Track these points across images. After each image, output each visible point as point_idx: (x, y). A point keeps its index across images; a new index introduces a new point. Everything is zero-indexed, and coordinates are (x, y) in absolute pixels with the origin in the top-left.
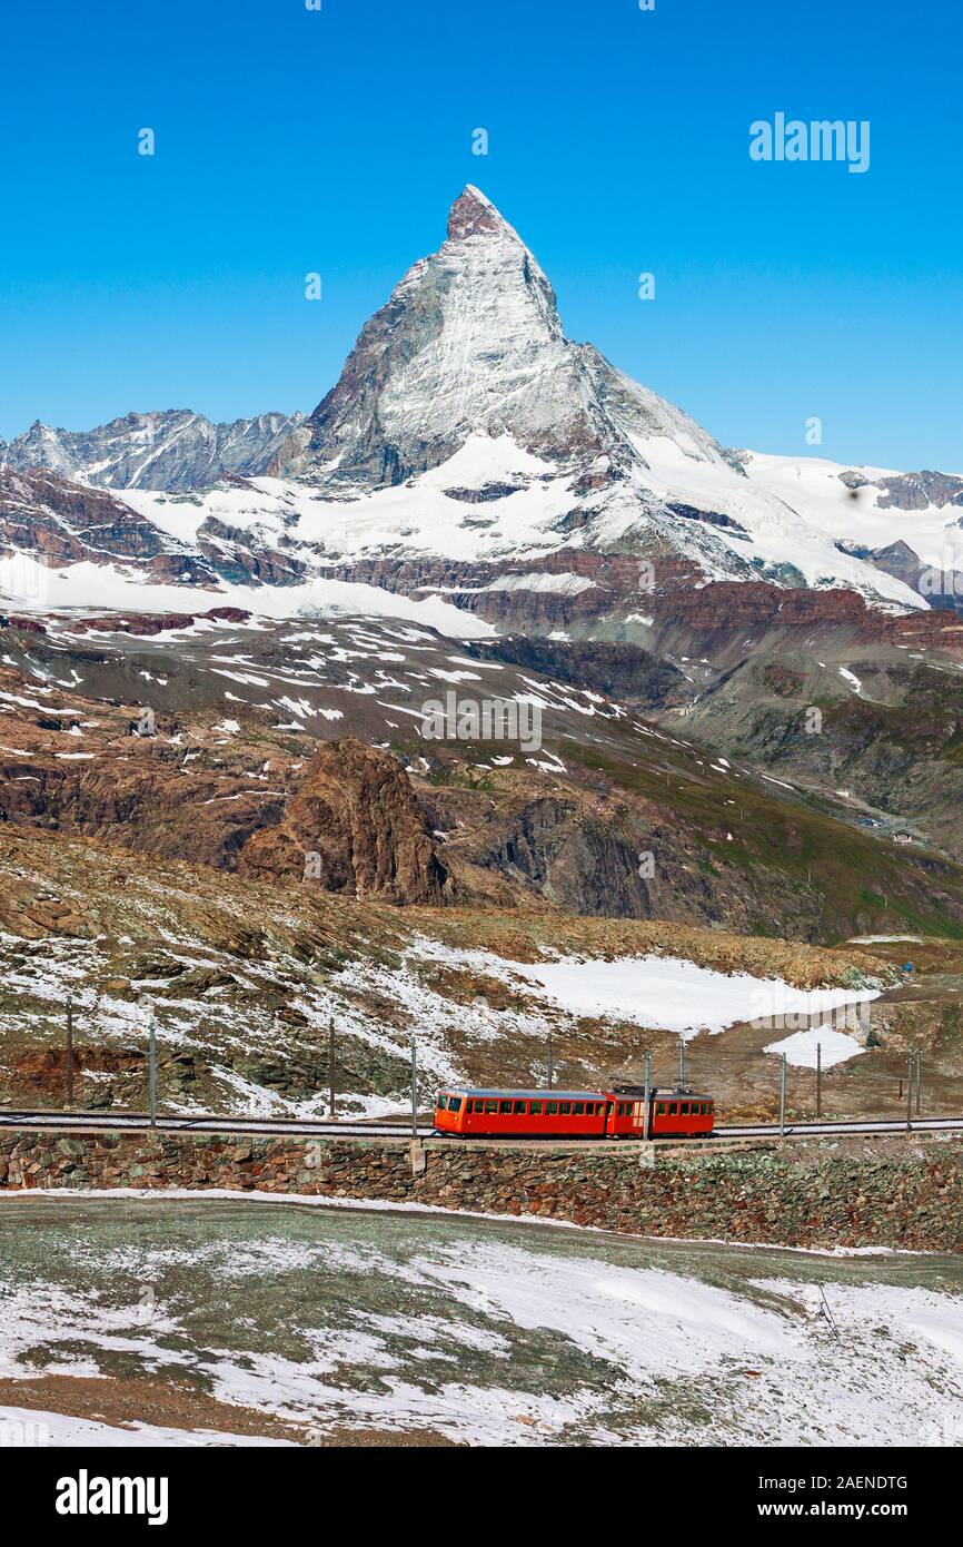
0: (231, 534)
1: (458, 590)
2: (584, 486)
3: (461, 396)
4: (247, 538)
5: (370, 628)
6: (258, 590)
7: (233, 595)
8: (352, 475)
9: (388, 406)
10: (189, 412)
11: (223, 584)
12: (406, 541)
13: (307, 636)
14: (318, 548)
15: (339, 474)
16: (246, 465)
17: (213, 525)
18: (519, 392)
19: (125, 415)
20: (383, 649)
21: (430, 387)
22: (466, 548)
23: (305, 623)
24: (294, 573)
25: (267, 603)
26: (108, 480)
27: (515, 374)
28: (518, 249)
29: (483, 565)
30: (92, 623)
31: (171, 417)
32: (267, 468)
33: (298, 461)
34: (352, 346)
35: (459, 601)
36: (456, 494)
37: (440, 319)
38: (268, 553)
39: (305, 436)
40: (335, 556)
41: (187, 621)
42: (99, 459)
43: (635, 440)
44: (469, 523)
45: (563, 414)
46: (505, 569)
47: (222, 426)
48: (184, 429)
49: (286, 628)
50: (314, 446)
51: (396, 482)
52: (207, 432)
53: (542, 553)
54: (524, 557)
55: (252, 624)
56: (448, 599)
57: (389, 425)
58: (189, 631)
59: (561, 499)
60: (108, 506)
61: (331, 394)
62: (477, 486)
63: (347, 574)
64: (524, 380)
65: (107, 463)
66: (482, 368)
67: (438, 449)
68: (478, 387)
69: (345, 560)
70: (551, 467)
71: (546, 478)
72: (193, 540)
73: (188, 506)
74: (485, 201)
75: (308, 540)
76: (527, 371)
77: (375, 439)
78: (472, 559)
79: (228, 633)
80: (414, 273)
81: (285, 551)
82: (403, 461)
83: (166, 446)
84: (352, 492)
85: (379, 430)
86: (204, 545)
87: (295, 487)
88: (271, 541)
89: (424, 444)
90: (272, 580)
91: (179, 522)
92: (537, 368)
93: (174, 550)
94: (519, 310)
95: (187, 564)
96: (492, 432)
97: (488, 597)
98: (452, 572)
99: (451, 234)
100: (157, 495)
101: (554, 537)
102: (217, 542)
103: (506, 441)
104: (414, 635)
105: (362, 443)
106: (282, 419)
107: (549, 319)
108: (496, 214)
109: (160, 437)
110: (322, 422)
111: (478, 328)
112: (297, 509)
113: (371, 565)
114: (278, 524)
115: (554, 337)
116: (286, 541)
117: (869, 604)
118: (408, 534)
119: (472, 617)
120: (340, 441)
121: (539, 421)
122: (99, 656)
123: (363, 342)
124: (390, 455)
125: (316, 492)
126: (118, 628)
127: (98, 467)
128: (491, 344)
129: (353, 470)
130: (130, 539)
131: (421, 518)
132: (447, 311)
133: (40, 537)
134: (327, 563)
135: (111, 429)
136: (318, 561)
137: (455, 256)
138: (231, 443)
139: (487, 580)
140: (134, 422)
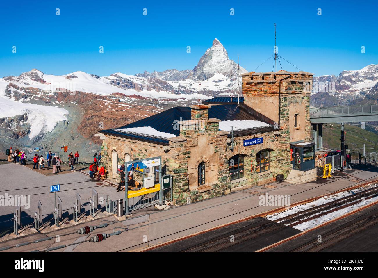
0: (182, 87)
1: (214, 95)
2: (232, 80)
3: (214, 68)
4: (184, 88)
6: (186, 95)
7: (183, 96)
9: (204, 69)
11: (181, 94)
12: (207, 88)
13: (194, 102)
14: (195, 89)
15: (197, 78)
16: (184, 77)
17: (180, 86)
18: (223, 67)
21: (210, 66)
22: (215, 89)
23: (193, 100)
24: (192, 92)
25: (188, 97)
26: (164, 79)
27: (222, 64)
28: (222, 47)
29: (218, 91)
30: (164, 100)
31: (173, 70)
32: (187, 77)
33: (191, 77)
34: (199, 60)
36: (214, 81)
37: (211, 57)
38: (188, 90)
39: (192, 73)
41: (177, 99)
42: (163, 76)
44: (216, 85)
45: (229, 70)
46: (221, 92)
47: (180, 71)
48: (175, 72)
49: (191, 101)
50: (194, 75)
51: (205, 80)
52: (178, 72)
53: (226, 90)
54: (224, 90)
55: (186, 100)
58: (178, 101)
59: (229, 82)
60: (165, 83)
61: (196, 67)
62: (217, 80)
63: (199, 93)
65: (164, 76)
66: (217, 64)
67: (211, 75)
68: (217, 66)
69: (198, 91)
70: (227, 78)
71: (227, 79)
72: (177, 88)
73: (177, 83)
74: (218, 40)
75: (193, 88)
76: (224, 64)
78: (216, 91)
79: (183, 101)
80: (208, 50)
81: (190, 89)
83: (172, 74)
84: (199, 81)
85: (203, 72)
86: (179, 89)
87: (191, 80)
88: (188, 88)
89: (209, 74)
90: (188, 94)
91: (175, 85)
92: (225, 64)
93: (174, 89)
94: (223, 55)
95: (176, 91)
96: (219, 73)
98: (213, 92)
99: (213, 45)
100: (172, 81)
101: (228, 87)
102: (181, 88)
103: (221, 74)
105: (201, 74)
106: (189, 70)
107: (227, 57)
108: (219, 42)
109: (172, 73)
110: (195, 71)
111: (217, 58)
112: (192, 83)
113: (202, 91)
114: (189, 85)
115: (227, 59)
116: (190, 88)
118: (207, 87)
120: (197, 74)
121: (225, 71)
122: (166, 105)
123: (201, 60)
124: (205, 76)
125: (194, 81)
126: (168, 100)
127: (163, 77)
128: (219, 60)
129: (199, 78)
130: (168, 88)
131: (209, 85)
132: (213, 56)
133: (156, 87)
134: (196, 91)
135: (165, 72)
136: (194, 91)
137: (214, 48)
138: (182, 74)
139: (218, 93)
140: (168, 71)
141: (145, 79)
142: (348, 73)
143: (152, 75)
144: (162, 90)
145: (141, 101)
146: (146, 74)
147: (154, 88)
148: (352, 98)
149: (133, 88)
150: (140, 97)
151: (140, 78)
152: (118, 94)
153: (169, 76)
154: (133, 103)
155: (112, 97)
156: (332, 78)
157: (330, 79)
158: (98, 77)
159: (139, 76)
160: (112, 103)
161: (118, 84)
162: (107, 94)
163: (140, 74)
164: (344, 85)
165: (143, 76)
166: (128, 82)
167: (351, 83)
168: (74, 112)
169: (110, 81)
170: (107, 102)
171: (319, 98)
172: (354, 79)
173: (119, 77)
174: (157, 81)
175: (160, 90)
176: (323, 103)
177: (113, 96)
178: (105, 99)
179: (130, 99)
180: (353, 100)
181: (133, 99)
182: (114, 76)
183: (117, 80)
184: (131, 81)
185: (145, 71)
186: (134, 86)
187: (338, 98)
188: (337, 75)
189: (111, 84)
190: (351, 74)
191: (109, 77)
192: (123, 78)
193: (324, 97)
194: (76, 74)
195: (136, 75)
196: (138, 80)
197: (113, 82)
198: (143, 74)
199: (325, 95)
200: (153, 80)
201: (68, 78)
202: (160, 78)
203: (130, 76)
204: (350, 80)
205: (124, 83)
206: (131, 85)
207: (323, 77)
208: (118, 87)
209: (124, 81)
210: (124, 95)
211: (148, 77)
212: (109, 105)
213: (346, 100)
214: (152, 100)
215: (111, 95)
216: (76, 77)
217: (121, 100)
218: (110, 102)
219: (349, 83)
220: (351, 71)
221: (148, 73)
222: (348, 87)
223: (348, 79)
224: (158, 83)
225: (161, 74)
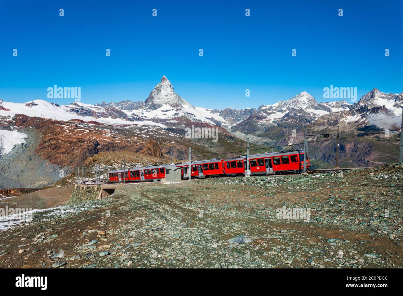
0: (135, 115)
1: (162, 122)
2: (177, 110)
3: (163, 100)
4: (137, 116)
5: (152, 126)
6: (139, 122)
7: (136, 122)
8: (150, 109)
9: (154, 101)
10: (130, 101)
11: (135, 121)
12: (156, 116)
13: (145, 127)
14: (146, 117)
15: (148, 108)
16: (137, 107)
17: (133, 114)
18: (170, 99)
19: (122, 101)
20: (154, 129)
21: (159, 99)
22: (163, 117)
23: (144, 126)
24: (143, 120)
25: (140, 123)
26: (120, 108)
27: (169, 97)
28: (169, 83)
29: (165, 119)
30: (119, 126)
31: (128, 101)
32: (140, 107)
33: (143, 107)
34: (150, 94)
35: (162, 123)
36: (162, 111)
37: (160, 91)
38: (140, 117)
39: (144, 104)
40: (148, 118)
41: (130, 125)
42: (119, 106)
43: (183, 105)
44: (164, 114)
45: (175, 102)
46: (168, 120)
47: (134, 103)
48: (130, 103)
49: (142, 126)
50: (145, 105)
51: (155, 110)
52: (132, 103)
53: (172, 118)
54: (170, 118)
55: (138, 126)
56: (161, 123)
57: (154, 103)
58: (131, 127)
59: (174, 112)
60: (121, 112)
61: (147, 99)
62: (165, 110)
63: (149, 120)
64: (170, 98)
65: (120, 106)
66: (165, 97)
67: (160, 106)
68: (165, 99)
69: (149, 118)
70: (173, 108)
71: (173, 109)
72: (131, 116)
73: (130, 112)
74: (166, 77)
75: (145, 116)
76: (170, 97)
78: (164, 119)
79: (135, 127)
80: (157, 85)
81: (142, 117)
82: (156, 107)
83: (127, 105)
84: (150, 111)
85: (153, 103)
86: (132, 116)
87: (143, 110)
88: (140, 116)
89: (158, 105)
90: (140, 121)
91: (129, 114)
92: (171, 97)
93: (128, 117)
94: (169, 90)
95: (130, 119)
96: (166, 104)
97: (166, 123)
98: (162, 120)
99: (162, 81)
100: (126, 110)
101: (173, 116)
102: (134, 116)
103: (168, 105)
104: (157, 127)
105: (151, 105)
106: (141, 102)
107: (173, 91)
108: (167, 79)
109: (127, 104)
110: (146, 102)
111: (165, 92)
112: (143, 112)
113: (152, 119)
114: (141, 114)
115: (174, 93)
116: (142, 116)
117: (209, 124)
118: (156, 115)
119: (164, 125)
120: (148, 105)
121: (172, 103)
122: (120, 130)
124: (154, 106)
125: (146, 110)
126: (122, 126)
127: (119, 107)
128: (166, 94)
129: (150, 108)
130: (123, 116)
131: (158, 114)
132: (161, 90)
133: (112, 115)
134: (147, 119)
135: (121, 102)
136: (146, 119)
137: (162, 84)
138: (135, 104)
139: (166, 121)
140: (123, 102)
141: (102, 108)
142: (265, 107)
143: (110, 105)
144: (117, 117)
145: (97, 126)
146: (104, 104)
147: (110, 115)
148: (268, 126)
149: (91, 116)
150: (97, 123)
151: (98, 107)
152: (76, 120)
153: (124, 106)
154: (90, 128)
155: (71, 123)
156: (254, 110)
157: (252, 111)
158: (59, 105)
159: (97, 106)
160: (70, 128)
161: (77, 111)
162: (66, 120)
163: (98, 104)
164: (262, 116)
165: (102, 105)
166: (86, 110)
167: (267, 114)
168: (32, 136)
169: (70, 109)
170: (65, 127)
171: (244, 126)
172: (269, 111)
173: (78, 106)
174: (113, 110)
175: (115, 117)
176: (246, 129)
177: (72, 121)
178: (63, 124)
179: (88, 124)
180: (268, 127)
181: (91, 124)
182: (73, 104)
183: (76, 108)
184: (89, 109)
185: (103, 102)
186: (92, 114)
187: (258, 126)
188: (257, 108)
189: (71, 112)
190: (267, 108)
191: (69, 106)
192: (82, 107)
193: (247, 125)
194: (35, 102)
195: (95, 105)
196: (96, 108)
197: (72, 110)
198: (101, 104)
199: (248, 124)
200: (110, 109)
201: (28, 105)
202: (117, 108)
203: (89, 105)
204: (266, 112)
205: (83, 111)
206: (89, 113)
207: (247, 110)
208: (77, 114)
209: (83, 109)
210: (82, 121)
211: (106, 106)
212: (67, 129)
213: (263, 127)
214: (107, 125)
215: (69, 121)
216: (36, 105)
217: (78, 125)
218: (68, 127)
219: (265, 114)
220: (267, 105)
221: (106, 103)
222: (264, 117)
223: (265, 111)
224: (114, 112)
225: (117, 104)
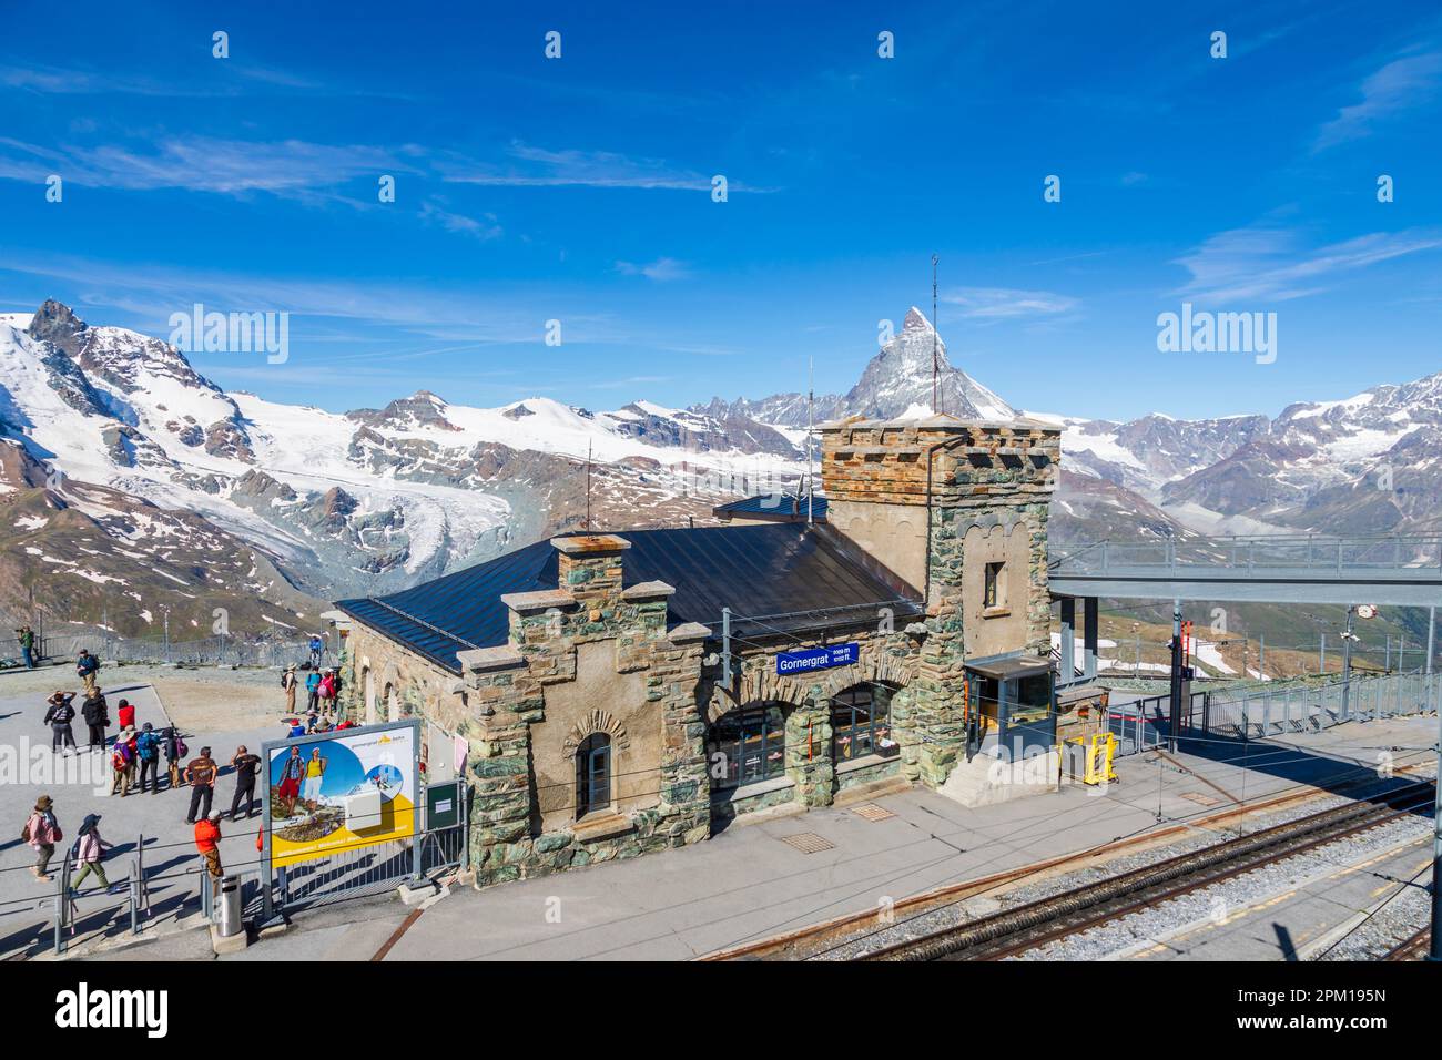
3: (908, 390)
9: (879, 393)
10: (799, 393)
16: (820, 414)
19: (774, 394)
21: (895, 386)
26: (767, 420)
27: (930, 381)
28: (931, 332)
30: (765, 478)
31: (793, 396)
32: (829, 415)
33: (842, 414)
34: (865, 369)
37: (900, 360)
39: (845, 404)
41: (801, 477)
42: (764, 411)
43: (979, 408)
45: (949, 397)
48: (796, 400)
50: (849, 408)
52: (806, 401)
57: (880, 399)
60: (770, 432)
61: (856, 388)
65: (767, 413)
66: (917, 379)
67: (898, 410)
68: (915, 386)
72: (801, 445)
74: (919, 314)
77: (874, 406)
82: (884, 415)
83: (790, 406)
85: (875, 403)
86: (805, 447)
89: (892, 408)
91: (796, 437)
92: (939, 379)
93: (794, 448)
95: (799, 454)
96: (920, 404)
99: (906, 327)
100: (787, 427)
103: (926, 407)
105: (868, 407)
106: (835, 396)
108: (924, 319)
109: (787, 404)
110: (852, 398)
115: (946, 367)
120: (859, 407)
123: (869, 368)
124: (879, 412)
126: (774, 479)
127: (762, 415)
128: (920, 370)
130: (777, 444)
132: (904, 356)
133: (743, 443)
135: (768, 400)
137: (907, 335)
138: (814, 406)
140: (778, 397)
142: (1310, 409)
143: (734, 410)
144: (759, 450)
145: (700, 480)
146: (717, 404)
147: (737, 443)
148: (1319, 484)
149: (679, 444)
150: (700, 470)
152: (639, 458)
153: (780, 411)
154: (679, 484)
155: (625, 468)
156: (1259, 423)
157: (1253, 425)
158: (588, 414)
159: (696, 411)
160: (623, 485)
161: (641, 431)
162: (610, 461)
163: (698, 405)
164: (1295, 445)
165: (709, 411)
166: (666, 427)
167: (1317, 438)
168: (522, 508)
169: (619, 423)
170: (610, 481)
171: (1217, 482)
172: (1325, 427)
173: (641, 412)
174: (747, 425)
175: (752, 449)
176: (1227, 496)
177: (626, 464)
178: (604, 473)
179: (673, 473)
180: (1322, 488)
181: (680, 474)
182: (630, 409)
183: (637, 422)
184: (674, 423)
185: (713, 398)
186: (682, 439)
187: (1275, 483)
188: (1273, 415)
189: (622, 432)
190: (1319, 412)
191: (616, 414)
192: (653, 416)
193: (1230, 480)
194: (529, 404)
195: (689, 409)
196: (692, 420)
197: (626, 427)
198: (708, 406)
199: (1235, 474)
201: (509, 414)
202: (756, 419)
203: (674, 411)
204: (1314, 431)
205: (658, 430)
206: (675, 436)
207: (1229, 421)
208: (641, 441)
209: (657, 424)
210: (656, 463)
211: (722, 413)
212: (615, 488)
213: (1298, 487)
215: (620, 461)
216: (530, 413)
217: (646, 476)
218: (618, 480)
219: (1309, 439)
220: (1316, 404)
221: (721, 403)
222: (1307, 451)
223: (1309, 426)
224: (748, 431)
225: (757, 407)
